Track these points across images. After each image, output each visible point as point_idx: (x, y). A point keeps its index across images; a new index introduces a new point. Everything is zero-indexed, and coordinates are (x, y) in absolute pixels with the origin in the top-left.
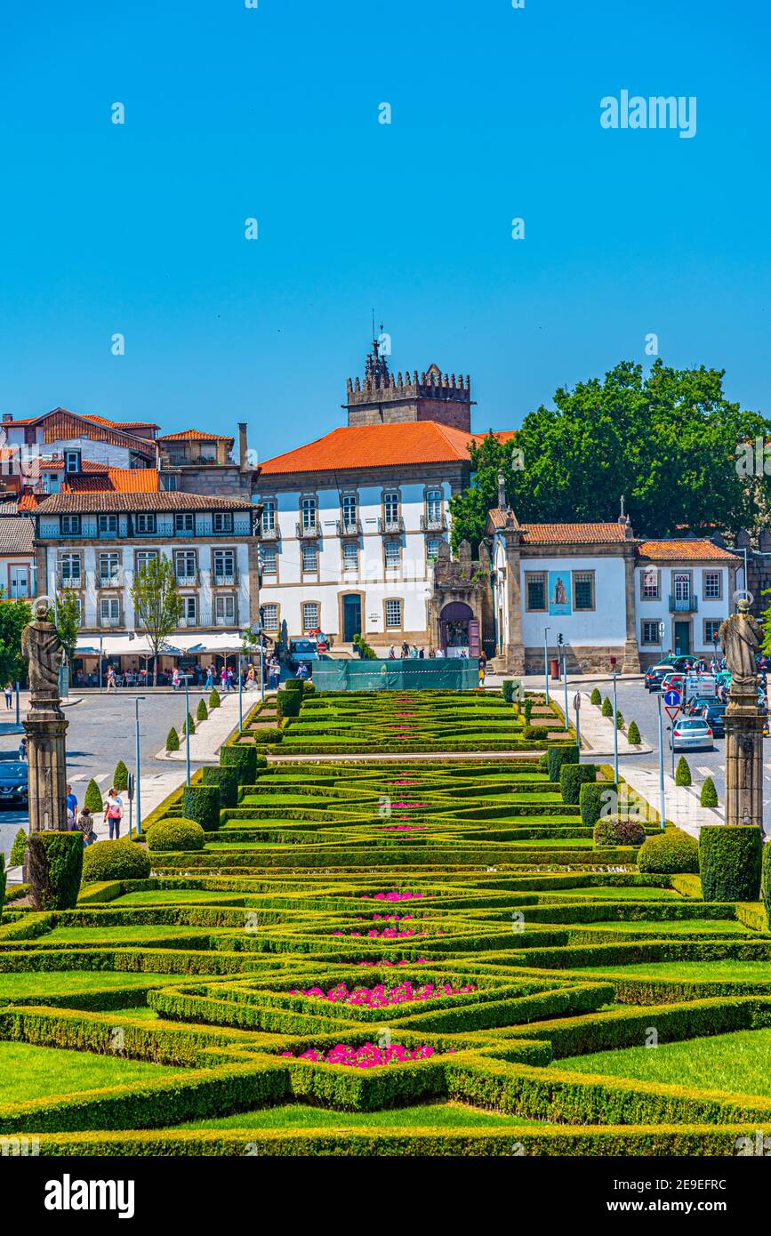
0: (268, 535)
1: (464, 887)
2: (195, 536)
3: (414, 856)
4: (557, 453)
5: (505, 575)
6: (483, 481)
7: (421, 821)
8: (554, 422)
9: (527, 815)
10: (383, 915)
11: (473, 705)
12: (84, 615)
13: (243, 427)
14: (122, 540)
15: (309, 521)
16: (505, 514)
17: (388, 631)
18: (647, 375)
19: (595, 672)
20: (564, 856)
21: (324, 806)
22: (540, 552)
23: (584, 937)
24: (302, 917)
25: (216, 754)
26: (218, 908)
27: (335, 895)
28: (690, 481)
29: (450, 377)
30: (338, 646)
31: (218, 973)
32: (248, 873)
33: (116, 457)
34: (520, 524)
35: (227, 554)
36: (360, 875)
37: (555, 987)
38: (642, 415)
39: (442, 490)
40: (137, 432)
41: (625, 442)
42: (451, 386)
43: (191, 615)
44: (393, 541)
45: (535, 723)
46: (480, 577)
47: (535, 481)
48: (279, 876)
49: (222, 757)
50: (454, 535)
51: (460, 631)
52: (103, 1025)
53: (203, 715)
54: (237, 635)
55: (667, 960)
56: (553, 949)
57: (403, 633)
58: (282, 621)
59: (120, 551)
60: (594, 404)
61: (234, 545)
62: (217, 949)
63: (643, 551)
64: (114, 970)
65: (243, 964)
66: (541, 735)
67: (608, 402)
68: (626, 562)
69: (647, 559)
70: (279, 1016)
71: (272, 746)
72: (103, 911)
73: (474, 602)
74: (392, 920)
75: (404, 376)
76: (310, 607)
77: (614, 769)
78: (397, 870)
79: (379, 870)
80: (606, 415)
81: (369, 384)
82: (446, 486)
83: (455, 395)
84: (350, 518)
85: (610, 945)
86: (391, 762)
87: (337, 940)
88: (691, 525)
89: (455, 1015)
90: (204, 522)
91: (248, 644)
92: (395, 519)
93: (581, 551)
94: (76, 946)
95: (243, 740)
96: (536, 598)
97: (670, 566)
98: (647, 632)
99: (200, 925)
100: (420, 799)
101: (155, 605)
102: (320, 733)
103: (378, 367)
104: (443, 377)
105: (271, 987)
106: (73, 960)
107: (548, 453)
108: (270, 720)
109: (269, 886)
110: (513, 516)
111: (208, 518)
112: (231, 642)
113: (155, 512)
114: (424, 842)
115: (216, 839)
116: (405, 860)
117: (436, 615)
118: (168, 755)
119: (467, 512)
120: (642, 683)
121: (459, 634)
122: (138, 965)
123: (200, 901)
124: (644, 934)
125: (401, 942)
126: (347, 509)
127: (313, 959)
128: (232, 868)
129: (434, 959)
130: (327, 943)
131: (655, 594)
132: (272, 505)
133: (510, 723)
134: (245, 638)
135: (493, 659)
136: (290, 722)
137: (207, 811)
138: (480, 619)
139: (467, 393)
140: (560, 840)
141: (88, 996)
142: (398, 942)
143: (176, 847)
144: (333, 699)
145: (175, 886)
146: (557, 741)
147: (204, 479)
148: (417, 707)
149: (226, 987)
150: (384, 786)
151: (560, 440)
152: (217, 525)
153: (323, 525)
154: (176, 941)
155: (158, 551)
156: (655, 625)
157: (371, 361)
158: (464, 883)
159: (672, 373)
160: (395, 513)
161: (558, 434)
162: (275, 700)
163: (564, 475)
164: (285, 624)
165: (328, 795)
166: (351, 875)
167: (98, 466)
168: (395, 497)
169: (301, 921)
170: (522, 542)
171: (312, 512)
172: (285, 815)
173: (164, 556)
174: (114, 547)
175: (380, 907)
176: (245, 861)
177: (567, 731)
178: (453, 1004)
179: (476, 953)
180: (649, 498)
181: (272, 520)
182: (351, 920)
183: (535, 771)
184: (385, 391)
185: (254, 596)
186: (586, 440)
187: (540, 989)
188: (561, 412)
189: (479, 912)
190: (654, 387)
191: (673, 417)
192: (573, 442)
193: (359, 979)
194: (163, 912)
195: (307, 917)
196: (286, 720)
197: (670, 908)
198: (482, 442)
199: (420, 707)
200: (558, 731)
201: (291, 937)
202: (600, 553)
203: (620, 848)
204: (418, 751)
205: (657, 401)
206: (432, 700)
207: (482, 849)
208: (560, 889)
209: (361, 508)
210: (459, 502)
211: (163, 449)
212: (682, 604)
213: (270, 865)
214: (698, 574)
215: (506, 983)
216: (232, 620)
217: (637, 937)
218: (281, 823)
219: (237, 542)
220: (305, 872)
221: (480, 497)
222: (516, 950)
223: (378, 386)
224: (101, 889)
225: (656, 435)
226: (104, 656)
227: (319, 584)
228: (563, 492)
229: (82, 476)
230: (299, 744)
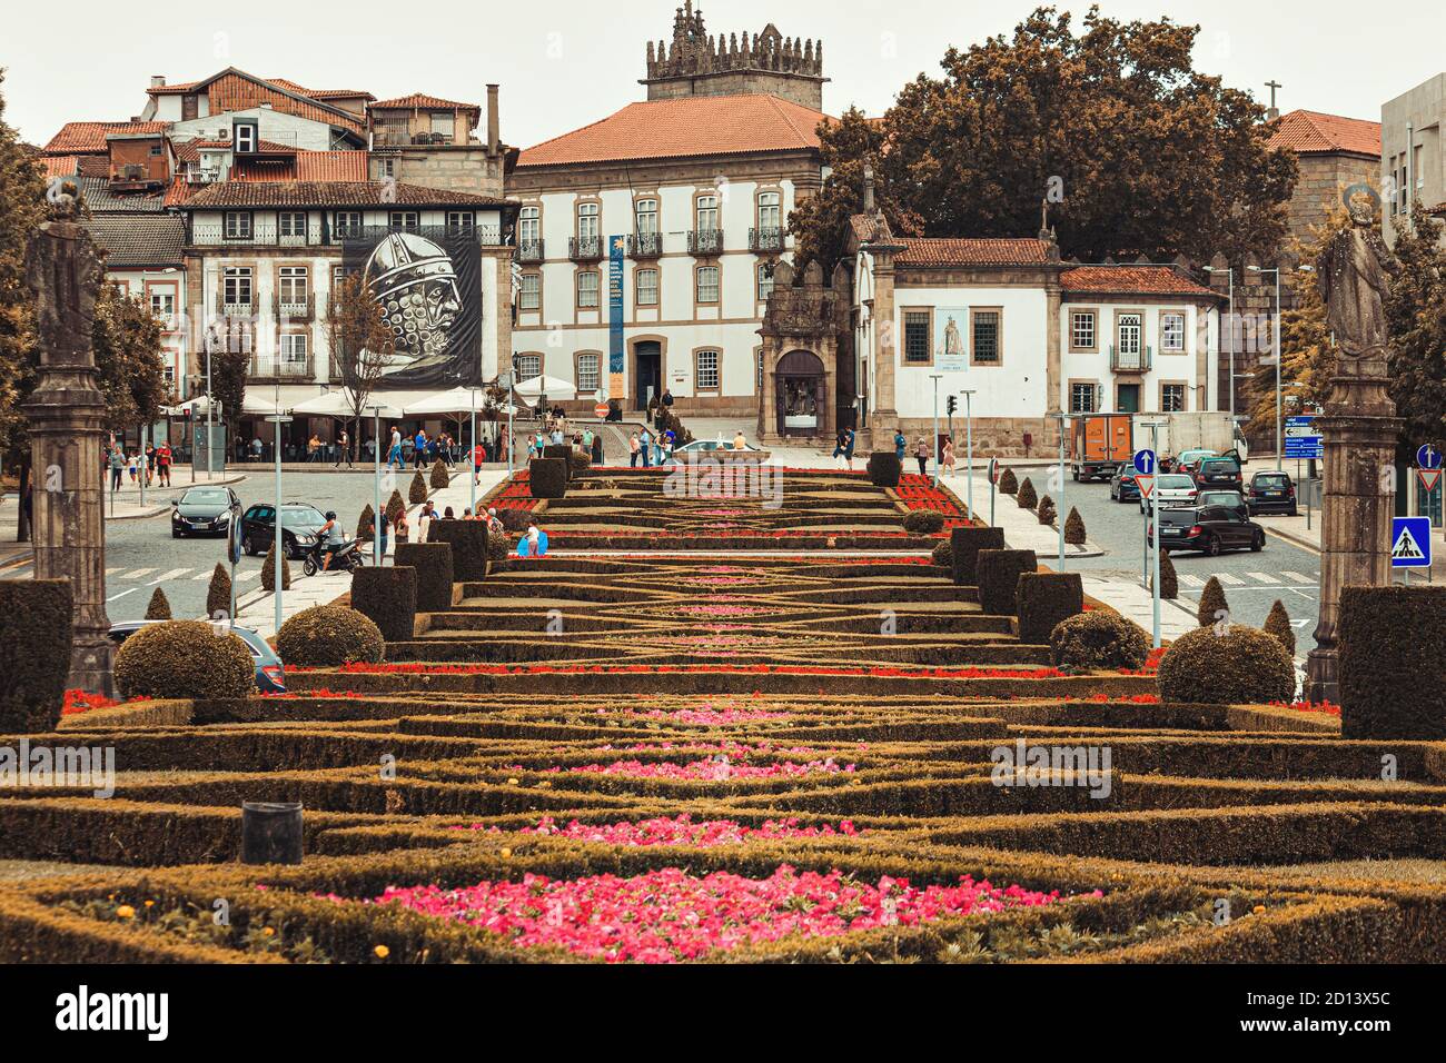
0: (529, 254)
5: (871, 312)
7: (753, 632)
12: (255, 358)
13: (493, 90)
14: (313, 250)
15: (588, 235)
16: (873, 221)
17: (700, 395)
19: (1001, 456)
22: (924, 277)
29: (792, 42)
33: (309, 137)
34: (895, 237)
39: (781, 191)
40: (342, 102)
42: (794, 53)
44: (708, 263)
50: (798, 254)
51: (805, 393)
57: (721, 398)
59: (309, 266)
66: (931, 526)
68: (1049, 296)
73: (825, 351)
75: (727, 39)
76: (588, 361)
81: (679, 50)
82: (787, 185)
83: (800, 69)
90: (433, 223)
91: (494, 404)
93: (983, 277)
96: (918, 345)
97: (1111, 302)
98: (1077, 398)
102: (594, 520)
103: (690, 27)
104: (782, 41)
110: (885, 225)
111: (439, 218)
113: (362, 209)
115: (407, 654)
117: (770, 368)
121: (804, 397)
126: (642, 219)
131: (1089, 342)
132: (535, 212)
133: (882, 512)
138: (833, 374)
139: (817, 65)
144: (616, 477)
156: (1090, 388)
157: (681, 18)
160: (712, 224)
165: (600, 598)
167: (281, 146)
170: (898, 262)
171: (592, 222)
174: (301, 259)
181: (535, 233)
184: (700, 60)
198: (839, 121)
202: (1012, 281)
204: (743, 547)
211: (376, 122)
212: (1128, 360)
214: (1152, 316)
227: (600, 326)
229: (259, 157)
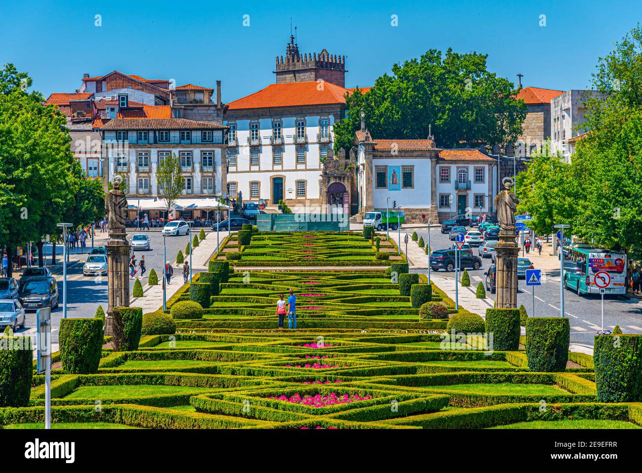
0: (232, 143)
1: (352, 341)
2: (191, 144)
3: (320, 324)
4: (394, 100)
5: (364, 168)
6: (352, 115)
7: (322, 304)
8: (392, 82)
9: (380, 301)
10: (311, 356)
11: (346, 240)
12: (129, 187)
13: (219, 83)
14: (151, 145)
15: (255, 136)
16: (364, 133)
17: (298, 198)
18: (444, 57)
19: (413, 223)
20: (403, 324)
21: (267, 295)
22: (384, 155)
23: (425, 369)
24: (266, 356)
25: (204, 265)
26: (218, 351)
27: (282, 344)
28: (468, 116)
29: (333, 57)
30: (270, 206)
31: (224, 387)
32: (228, 332)
33: (147, 99)
34: (373, 139)
35: (209, 154)
36: (292, 334)
37: (416, 397)
38: (441, 79)
39: (329, 120)
40: (159, 85)
41: (432, 94)
42: (334, 61)
43: (189, 188)
44: (301, 147)
45: (382, 251)
46: (350, 168)
47: (381, 115)
48: (246, 334)
49: (210, 267)
50: (336, 144)
51: (338, 199)
52: (168, 415)
53: (196, 244)
54: (214, 199)
55: (473, 383)
56: (410, 376)
57: (307, 199)
58: (239, 192)
59: (150, 152)
60: (415, 72)
61: (213, 149)
62: (221, 374)
63: (441, 155)
64: (164, 385)
65: (238, 382)
66: (385, 257)
67: (423, 72)
68: (432, 161)
69: (443, 159)
70: (266, 411)
71: (236, 261)
72: (154, 352)
73: (346, 183)
74: (316, 359)
75: (308, 55)
76: (255, 185)
77: (428, 276)
78: (311, 331)
79: (301, 331)
80: (421, 79)
81: (289, 60)
82: (331, 117)
83: (336, 67)
84: (277, 135)
85: (442, 374)
86: (302, 271)
87: (289, 369)
88: (467, 141)
89: (364, 411)
90: (196, 136)
91: (221, 205)
92: (303, 136)
93: (407, 155)
94: (142, 371)
95: (219, 258)
96: (381, 180)
97: (456, 164)
98: (443, 201)
99: (208, 360)
100: (320, 292)
101: (169, 182)
102: (262, 254)
103: (293, 51)
104: (329, 56)
105: (258, 395)
106: (142, 379)
107: (389, 100)
108: (234, 247)
109: (242, 339)
110: (369, 135)
111: (199, 134)
112: (211, 203)
113: (169, 130)
114: (325, 316)
115: (208, 313)
116: (315, 325)
117: (325, 190)
118: (177, 266)
119: (343, 132)
120: (440, 229)
122: (178, 382)
123: (207, 347)
124: (458, 368)
125: (325, 371)
126: (276, 130)
127: (278, 380)
128: (219, 329)
129: (345, 380)
130: (284, 371)
131: (447, 179)
132: (234, 127)
133: (367, 250)
134: (219, 201)
135: (357, 215)
136: (245, 248)
137: (203, 297)
138: (350, 192)
139: (343, 66)
140: (399, 316)
141: (155, 399)
142: (323, 371)
143: (187, 317)
144: (269, 236)
145: (189, 338)
146: (394, 261)
147: (196, 112)
148: (315, 241)
149: (234, 394)
150: (300, 284)
151: (396, 92)
152: (204, 138)
153: (262, 138)
154: (198, 369)
155: (171, 152)
156: (447, 196)
157: (290, 47)
158: (352, 339)
159: (457, 56)
160: (303, 132)
161: (394, 89)
162: (237, 236)
163: (398, 112)
164: (240, 194)
165: (269, 289)
166: (286, 334)
167: (137, 104)
168: (303, 123)
169: (266, 358)
170: (374, 149)
171: (257, 131)
172: (246, 300)
173: (174, 154)
174: (146, 149)
175: (309, 351)
176: (226, 325)
177: (400, 255)
178: (362, 406)
179: (368, 378)
180: (445, 126)
181: (234, 135)
182: (294, 358)
183: (383, 277)
184: (297, 64)
185: (224, 178)
186: (410, 93)
187: (409, 398)
188: (396, 77)
189: (364, 355)
190: (448, 64)
191: (458, 80)
192: (403, 94)
193: (306, 391)
194: (187, 353)
195: (269, 356)
196: (243, 247)
197: (469, 354)
198: (352, 93)
199: (317, 241)
200: (394, 255)
201: (263, 368)
202: (417, 156)
203: (434, 320)
204: (317, 265)
205: (449, 72)
206: (324, 237)
207: (357, 320)
208: (404, 343)
209: (284, 129)
210: (339, 126)
211: (174, 95)
212: (462, 185)
213: (240, 327)
214: (471, 169)
215: (390, 394)
216: (211, 191)
217: (455, 370)
218: (244, 304)
219: (214, 147)
220: (260, 332)
221: (351, 123)
222: (390, 376)
223: (293, 61)
224: (149, 340)
225: (449, 91)
226: (140, 210)
227: (259, 171)
228: (397, 122)
229: (128, 109)
230: (251, 261)
